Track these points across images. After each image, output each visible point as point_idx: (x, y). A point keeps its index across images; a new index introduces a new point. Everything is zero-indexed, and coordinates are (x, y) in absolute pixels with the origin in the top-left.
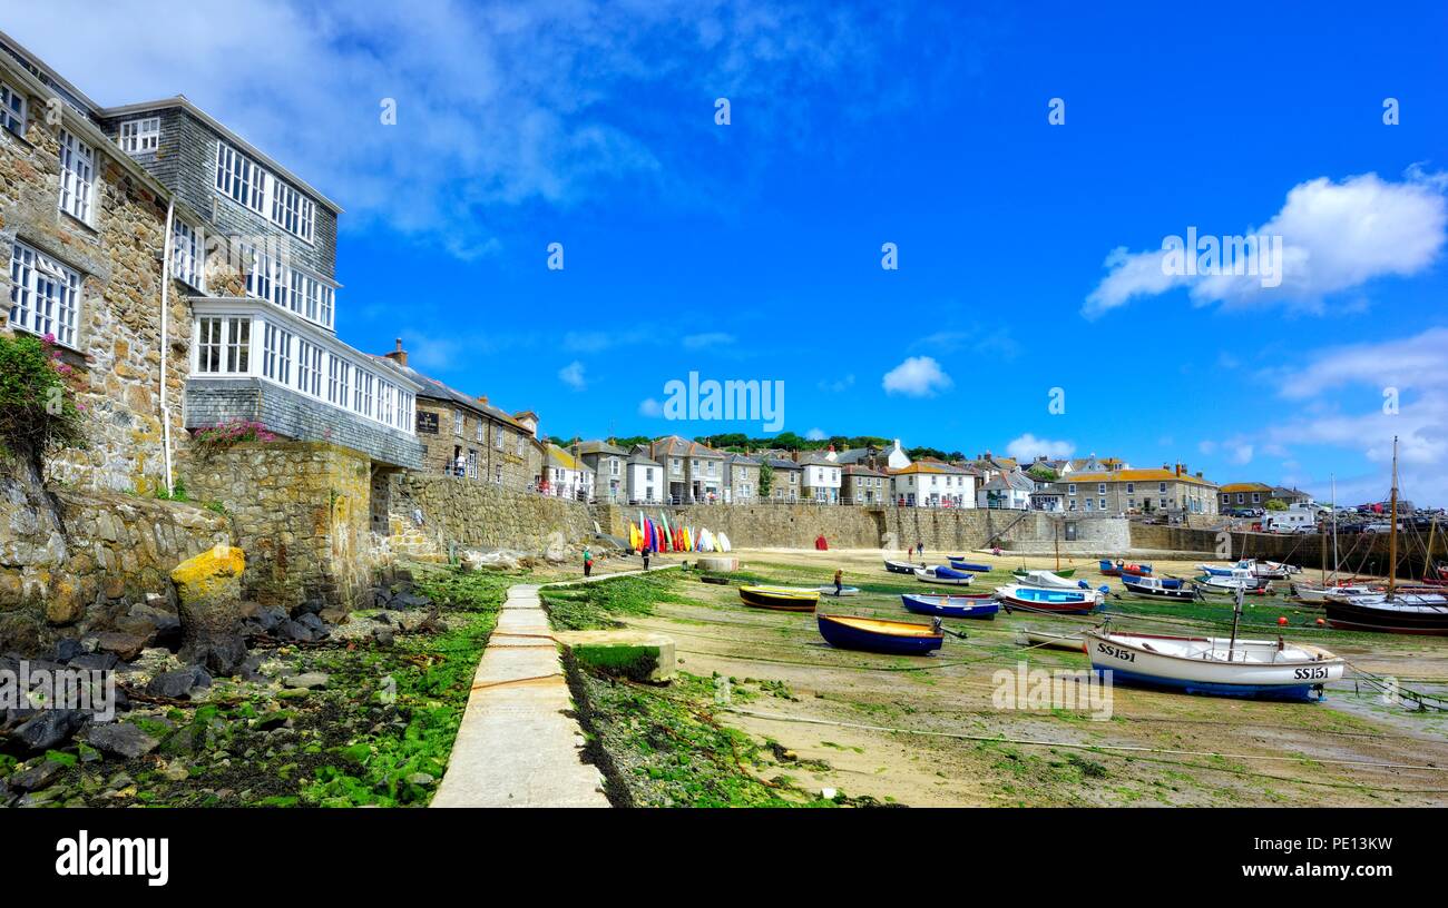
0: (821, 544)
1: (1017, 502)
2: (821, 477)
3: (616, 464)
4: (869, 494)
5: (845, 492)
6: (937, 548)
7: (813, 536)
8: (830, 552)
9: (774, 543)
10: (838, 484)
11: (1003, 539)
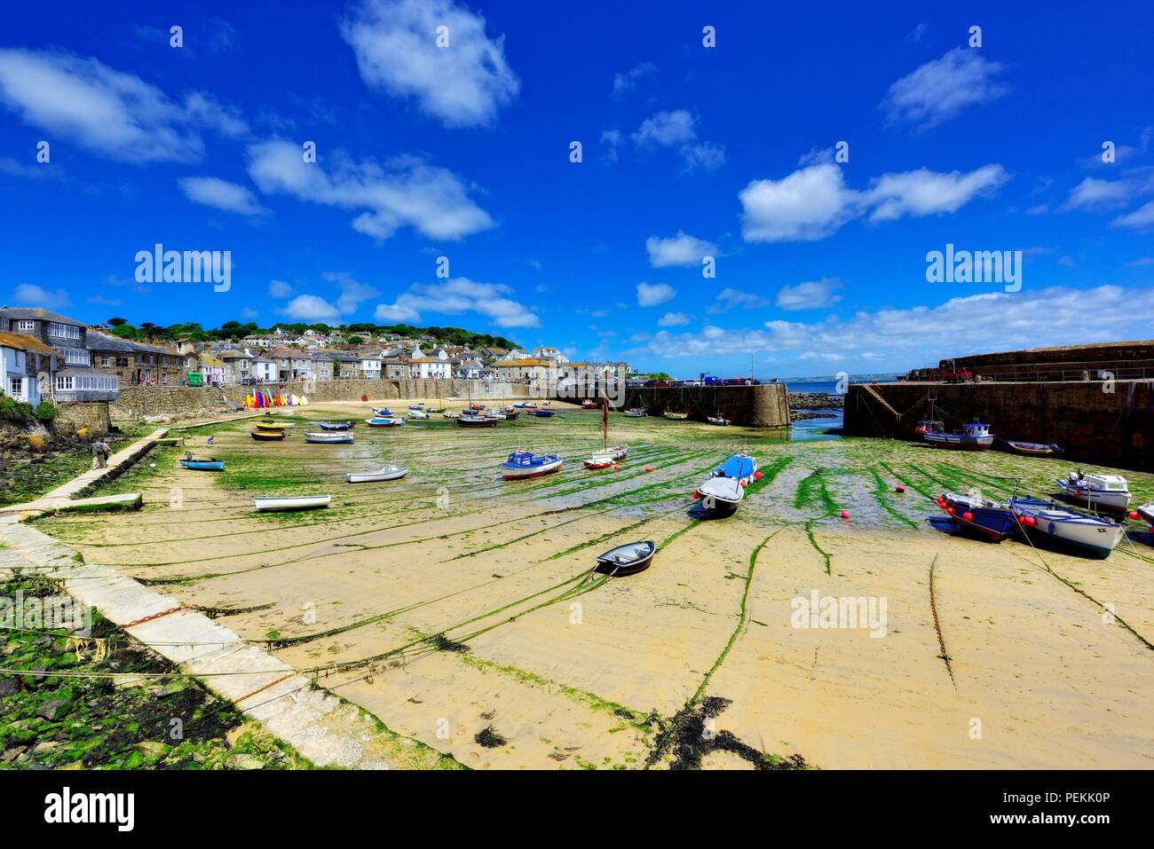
0: (365, 398)
1: (473, 375)
2: (369, 365)
3: (245, 363)
4: (398, 373)
5: (383, 372)
6: (426, 398)
7: (360, 395)
8: (369, 403)
9: (338, 399)
10: (380, 368)
11: (458, 393)
